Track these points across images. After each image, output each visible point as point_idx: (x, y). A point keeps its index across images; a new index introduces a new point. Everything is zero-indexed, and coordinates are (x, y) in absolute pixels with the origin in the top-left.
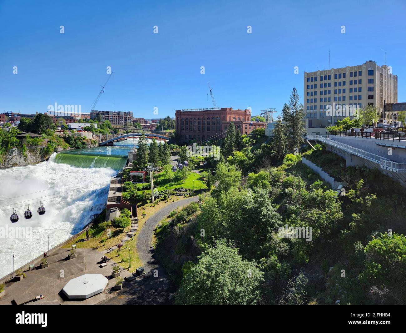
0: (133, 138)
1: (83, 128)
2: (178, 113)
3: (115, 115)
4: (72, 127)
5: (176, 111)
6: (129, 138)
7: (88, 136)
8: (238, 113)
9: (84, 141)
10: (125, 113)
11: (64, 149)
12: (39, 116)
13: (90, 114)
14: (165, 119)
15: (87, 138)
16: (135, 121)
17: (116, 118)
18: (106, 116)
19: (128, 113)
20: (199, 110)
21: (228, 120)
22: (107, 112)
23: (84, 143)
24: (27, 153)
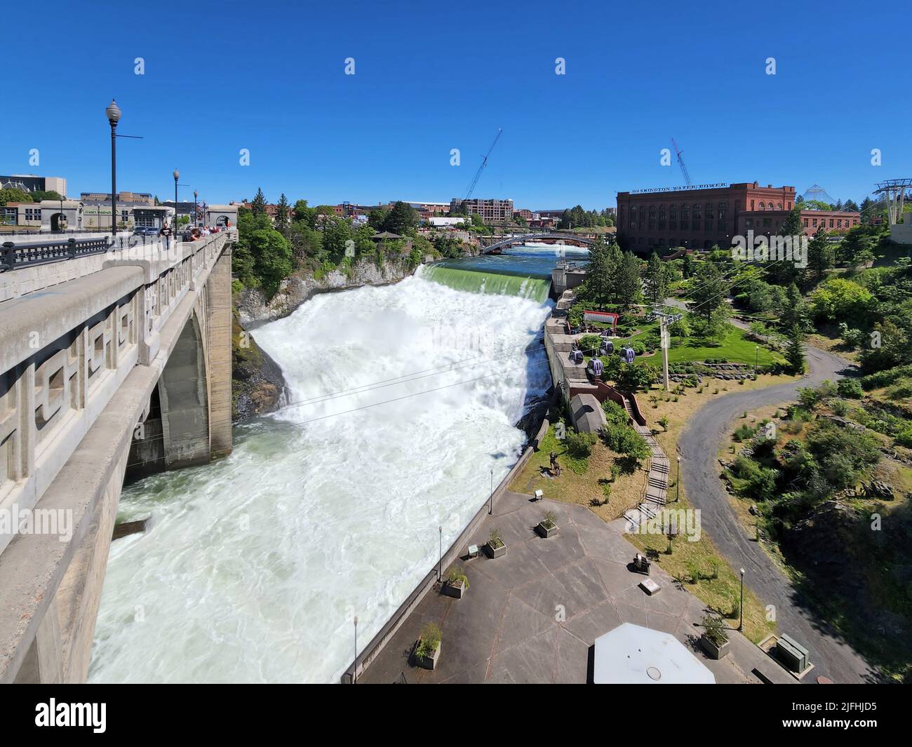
0: (534, 242)
1: (454, 226)
2: (623, 198)
3: (486, 204)
4: (435, 224)
5: (619, 193)
6: (529, 241)
7: (464, 237)
8: (769, 192)
9: (460, 246)
10: (501, 201)
11: (435, 258)
12: (399, 205)
13: (449, 204)
14: (573, 211)
15: (464, 242)
16: (517, 214)
17: (487, 209)
18: (473, 207)
19: (505, 202)
20: (672, 190)
21: (749, 209)
22: (476, 201)
23: (460, 250)
24: (386, 265)
